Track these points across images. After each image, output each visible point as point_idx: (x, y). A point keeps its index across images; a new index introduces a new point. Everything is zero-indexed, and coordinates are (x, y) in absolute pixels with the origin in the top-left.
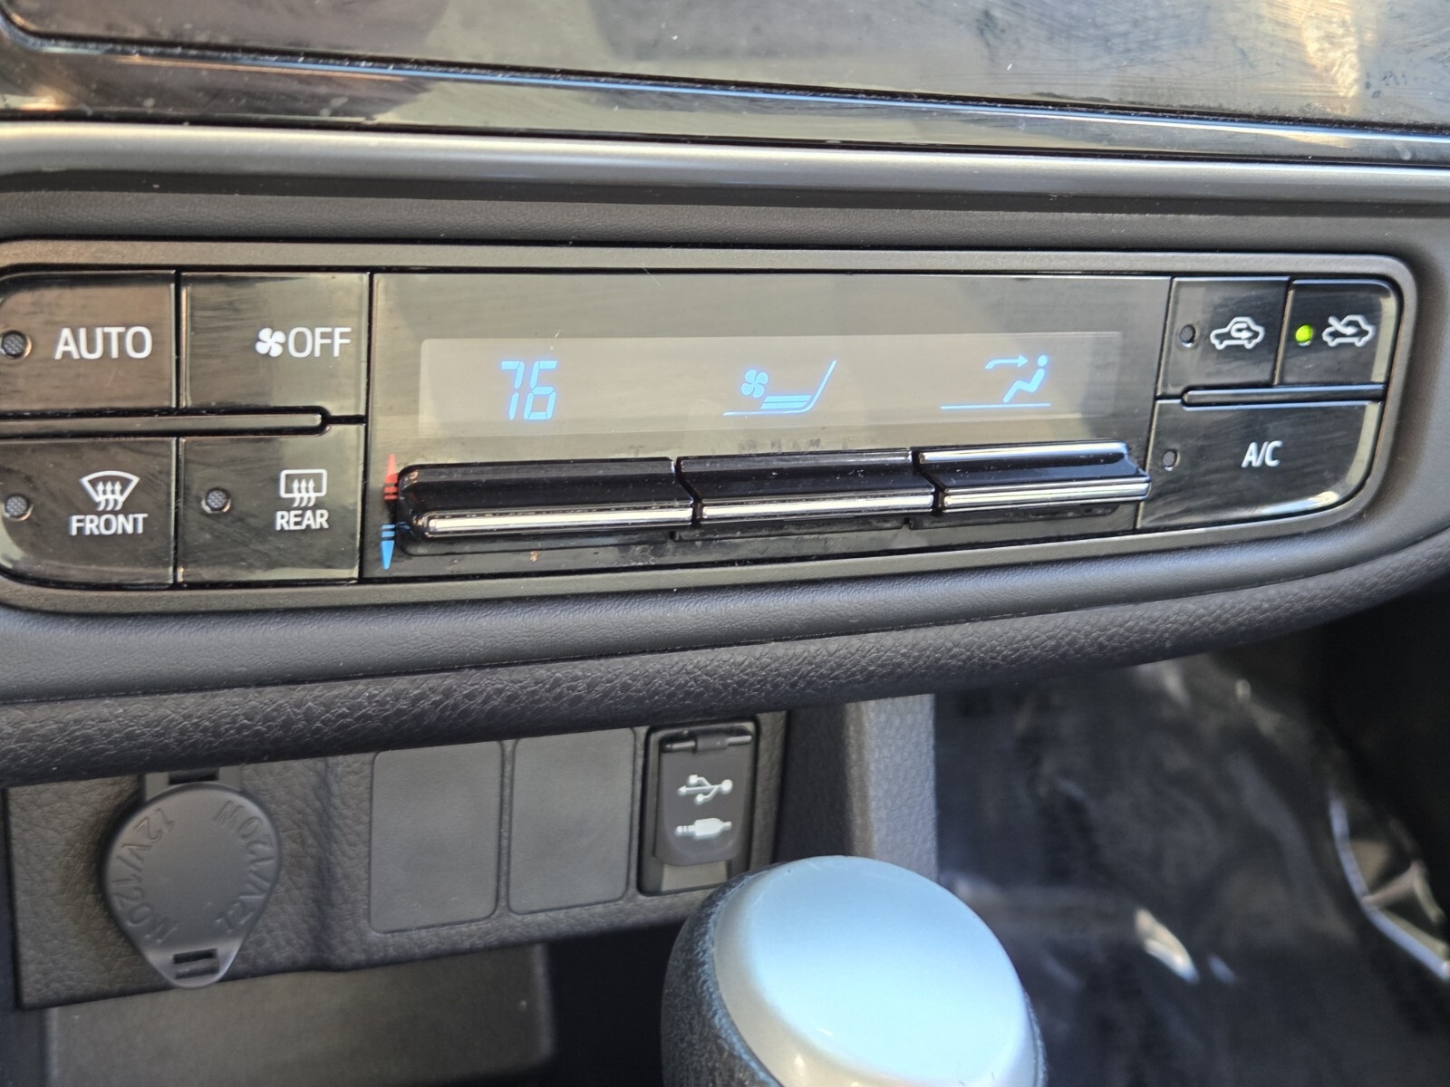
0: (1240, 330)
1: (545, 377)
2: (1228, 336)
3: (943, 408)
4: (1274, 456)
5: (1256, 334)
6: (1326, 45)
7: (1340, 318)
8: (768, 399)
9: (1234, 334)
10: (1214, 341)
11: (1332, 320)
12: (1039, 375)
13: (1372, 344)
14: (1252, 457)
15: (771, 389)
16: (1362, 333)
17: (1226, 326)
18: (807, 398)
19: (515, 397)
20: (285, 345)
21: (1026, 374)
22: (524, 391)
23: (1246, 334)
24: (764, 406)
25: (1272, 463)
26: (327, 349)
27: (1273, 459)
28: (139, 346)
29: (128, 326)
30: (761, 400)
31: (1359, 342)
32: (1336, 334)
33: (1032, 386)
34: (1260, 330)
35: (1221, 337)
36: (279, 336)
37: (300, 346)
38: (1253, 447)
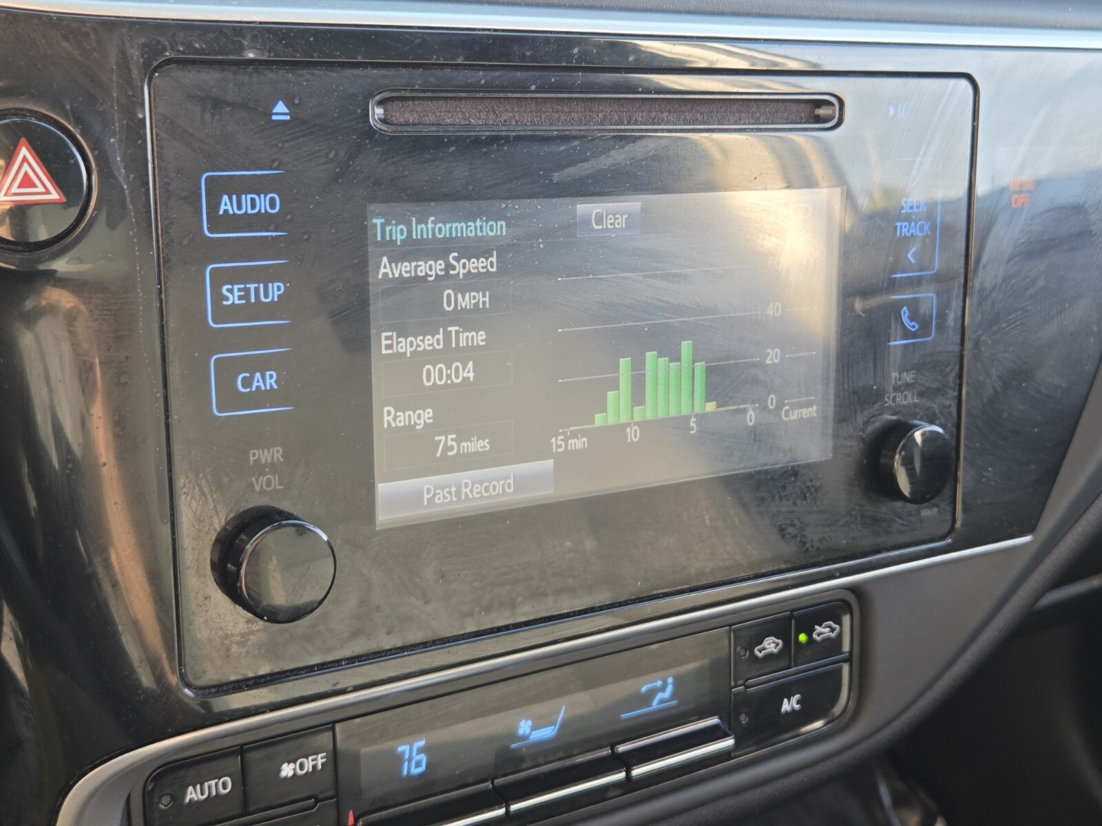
0: (769, 644)
1: (420, 751)
2: (764, 649)
3: (624, 716)
4: (798, 702)
5: (778, 645)
7: (820, 626)
8: (533, 733)
9: (767, 646)
10: (757, 652)
11: (817, 627)
12: (669, 689)
13: (840, 636)
14: (786, 706)
15: (534, 728)
16: (833, 630)
17: (761, 644)
18: (553, 727)
19: (406, 764)
20: (294, 769)
21: (663, 689)
22: (410, 759)
23: (773, 645)
24: (531, 737)
25: (797, 707)
26: (314, 767)
27: (798, 703)
28: (225, 787)
29: (219, 779)
30: (530, 735)
31: (833, 635)
32: (819, 634)
33: (667, 694)
34: (780, 641)
35: (760, 651)
36: (292, 765)
37: (302, 767)
38: (786, 701)
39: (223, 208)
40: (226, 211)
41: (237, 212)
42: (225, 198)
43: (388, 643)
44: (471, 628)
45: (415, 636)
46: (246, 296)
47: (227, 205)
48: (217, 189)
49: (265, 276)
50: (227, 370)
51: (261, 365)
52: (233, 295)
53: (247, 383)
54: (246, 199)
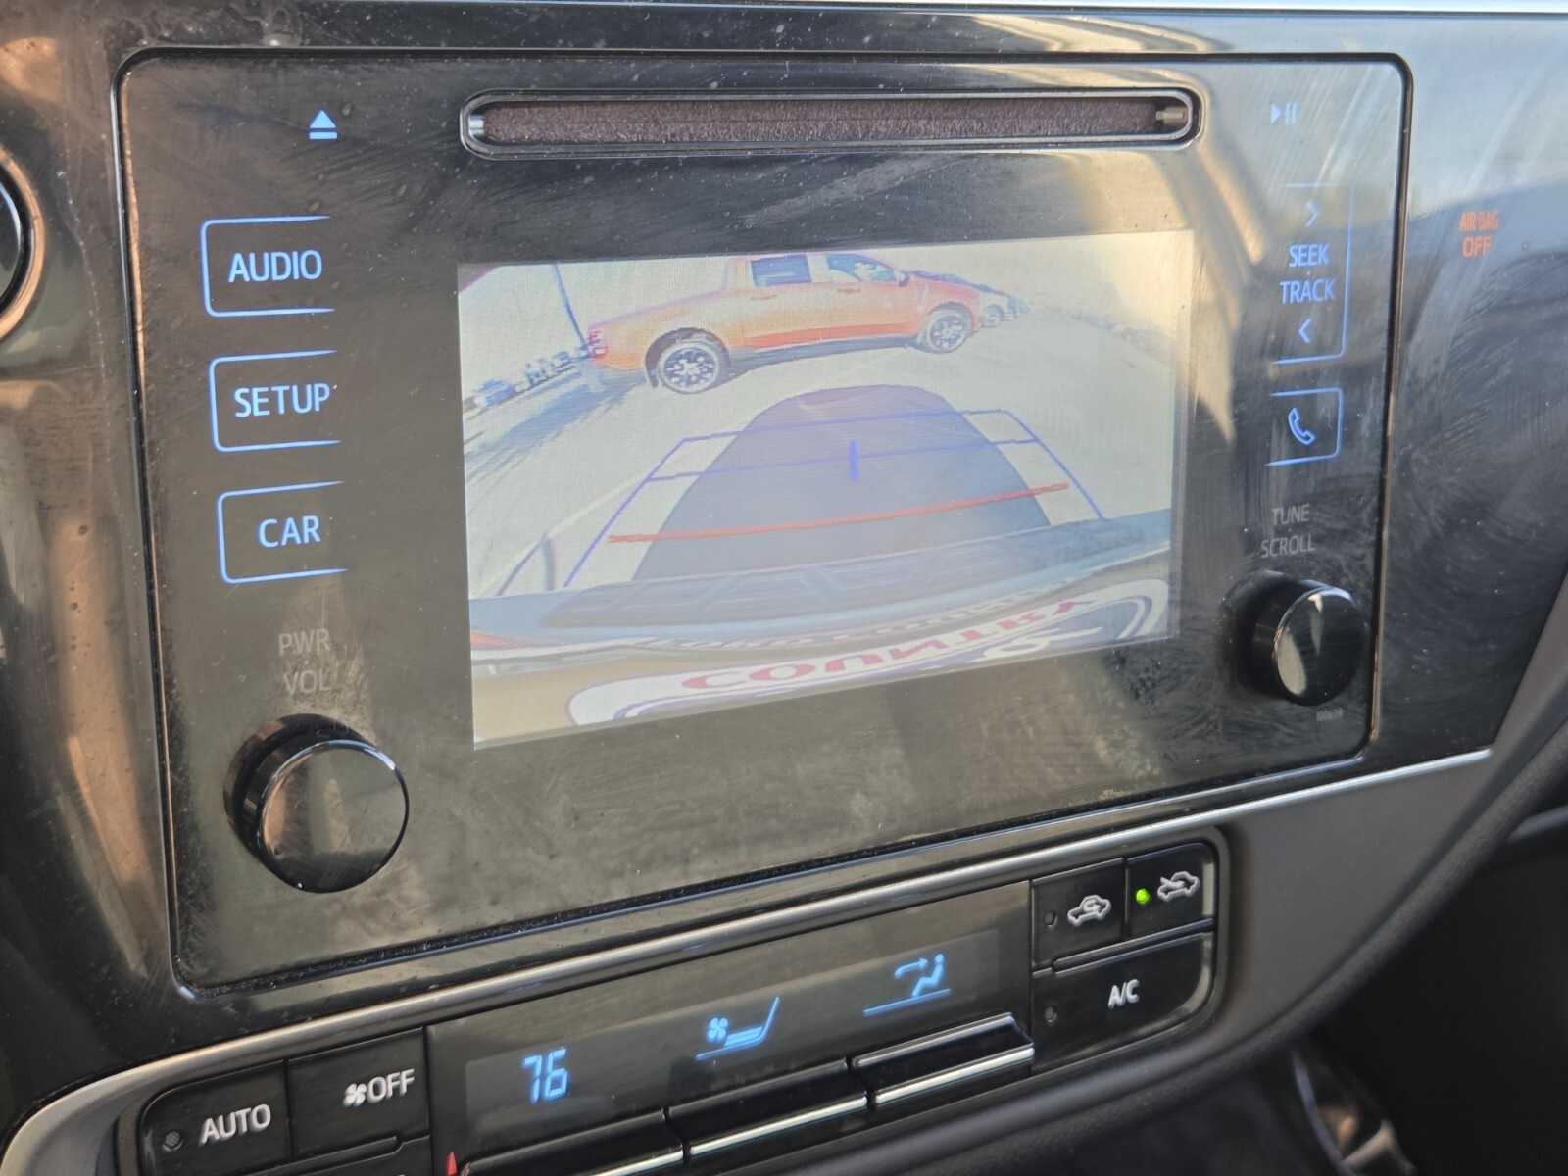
0: (1091, 905)
1: (558, 1064)
2: (1082, 913)
3: (868, 1011)
4: (1134, 991)
5: (1103, 906)
6: (1113, 749)
7: (1169, 878)
8: (729, 1038)
9: (1086, 909)
10: (1071, 918)
11: (1163, 880)
12: (938, 972)
13: (1200, 892)
14: (1116, 997)
15: (731, 1030)
16: (1188, 884)
17: (1078, 905)
18: (760, 1029)
19: (537, 1083)
20: (366, 1094)
21: (928, 972)
22: (543, 1077)
23: (1096, 907)
24: (727, 1043)
25: (1133, 998)
26: (396, 1090)
27: (1134, 993)
28: (260, 1119)
29: (253, 1108)
30: (725, 1040)
31: (1189, 891)
32: (1167, 891)
33: (934, 979)
34: (1107, 902)
35: (1076, 916)
36: (362, 1088)
37: (377, 1089)
38: (1115, 989)
39: (234, 272)
40: (239, 278)
41: (256, 278)
42: (238, 257)
43: (493, 916)
44: (620, 893)
45: (534, 905)
46: (272, 404)
47: (240, 268)
48: (225, 243)
49: (301, 374)
50: (244, 515)
51: (296, 507)
52: (251, 403)
53: (274, 533)
54: (271, 259)
